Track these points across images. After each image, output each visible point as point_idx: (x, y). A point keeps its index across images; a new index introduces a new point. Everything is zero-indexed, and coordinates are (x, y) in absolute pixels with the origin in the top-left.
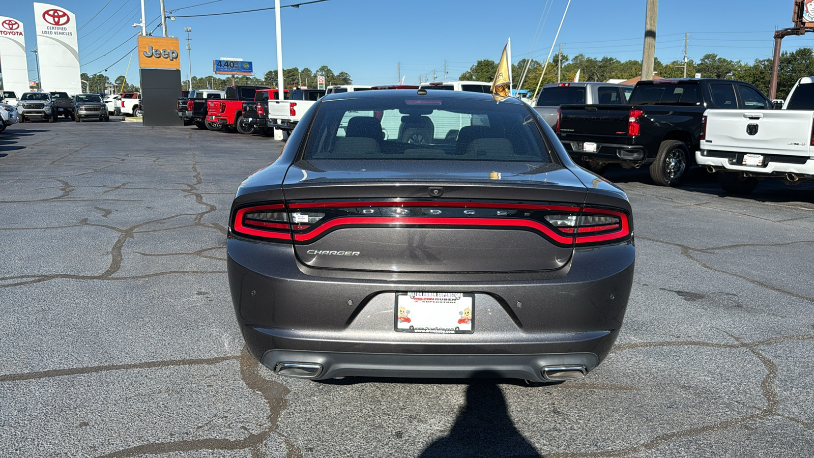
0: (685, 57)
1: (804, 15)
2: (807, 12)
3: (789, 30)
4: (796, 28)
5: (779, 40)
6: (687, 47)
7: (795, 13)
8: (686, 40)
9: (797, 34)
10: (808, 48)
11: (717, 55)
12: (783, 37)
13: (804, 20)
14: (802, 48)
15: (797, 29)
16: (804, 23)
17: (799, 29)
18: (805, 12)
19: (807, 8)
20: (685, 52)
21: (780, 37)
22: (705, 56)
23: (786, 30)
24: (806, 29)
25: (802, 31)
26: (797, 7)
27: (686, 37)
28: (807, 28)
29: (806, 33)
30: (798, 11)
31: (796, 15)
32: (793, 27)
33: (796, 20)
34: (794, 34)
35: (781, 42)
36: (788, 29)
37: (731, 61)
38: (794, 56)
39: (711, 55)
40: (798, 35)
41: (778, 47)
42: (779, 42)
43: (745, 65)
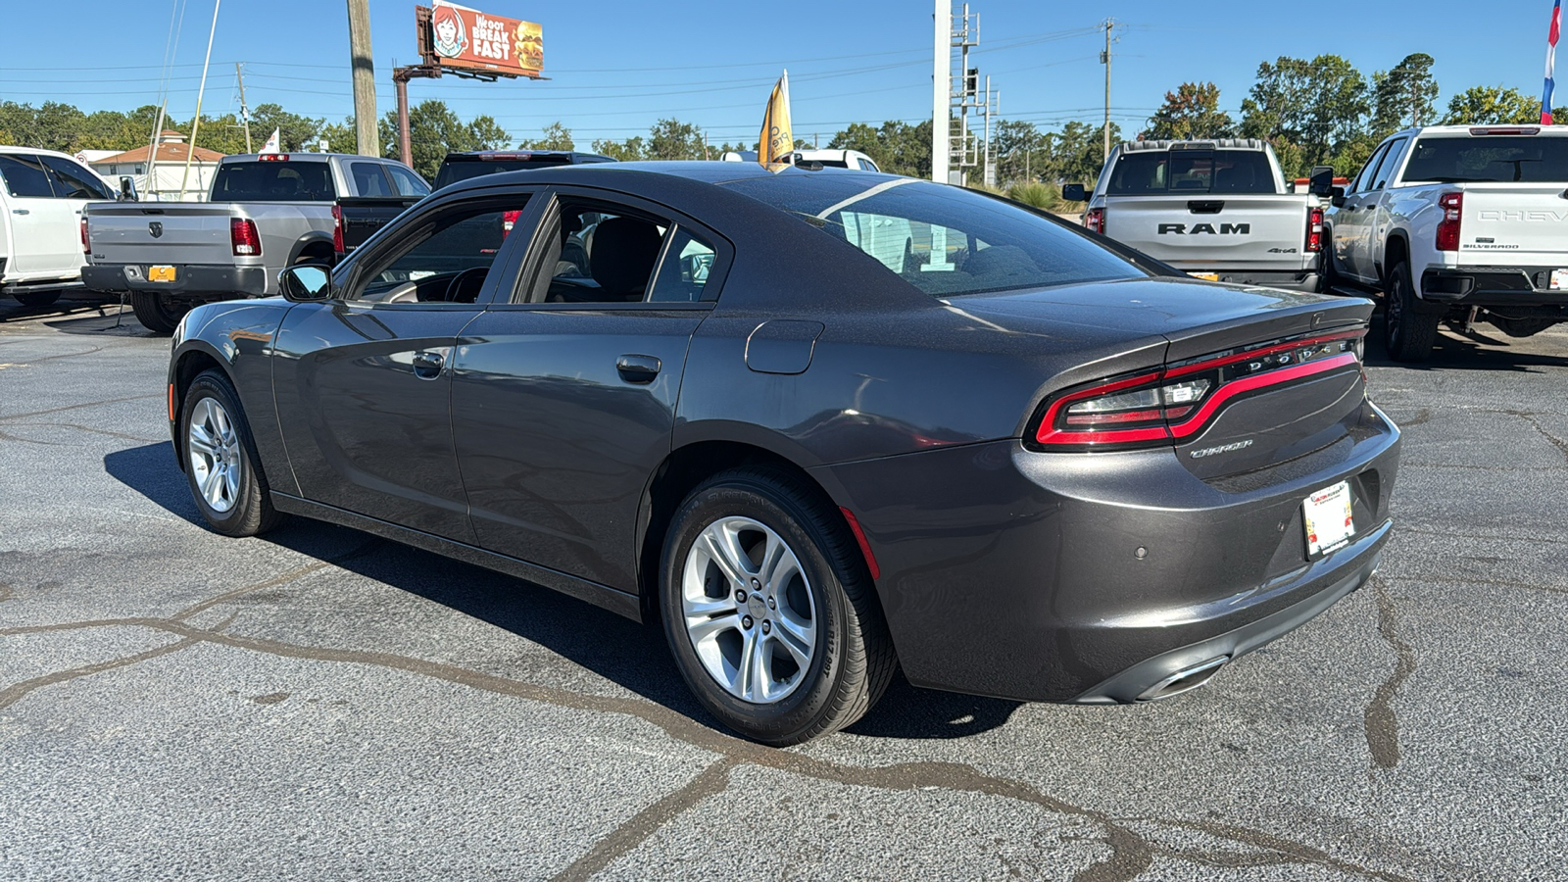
0: (242, 108)
1: (435, 44)
2: (440, 39)
3: (416, 69)
4: (426, 65)
5: (402, 84)
6: (244, 90)
7: (420, 39)
8: (239, 77)
9: (430, 76)
10: (438, 101)
11: (281, 107)
12: (406, 80)
13: (437, 53)
14: (429, 101)
15: (428, 68)
16: (437, 59)
17: (432, 68)
18: (436, 39)
19: (438, 32)
20: (242, 98)
21: (403, 80)
22: (259, 108)
23: (411, 67)
24: (443, 69)
25: (438, 72)
26: (421, 29)
27: (238, 70)
28: (444, 66)
29: (443, 75)
30: (426, 37)
31: (423, 43)
32: (422, 63)
33: (423, 51)
34: (426, 76)
35: (405, 87)
36: (415, 66)
37: (309, 120)
38: (419, 114)
39: (270, 106)
40: (432, 77)
41: (403, 97)
42: (403, 89)
43: (339, 127)
